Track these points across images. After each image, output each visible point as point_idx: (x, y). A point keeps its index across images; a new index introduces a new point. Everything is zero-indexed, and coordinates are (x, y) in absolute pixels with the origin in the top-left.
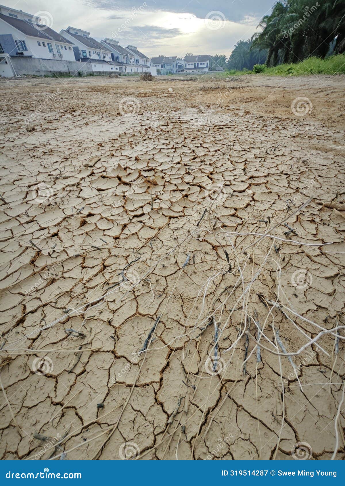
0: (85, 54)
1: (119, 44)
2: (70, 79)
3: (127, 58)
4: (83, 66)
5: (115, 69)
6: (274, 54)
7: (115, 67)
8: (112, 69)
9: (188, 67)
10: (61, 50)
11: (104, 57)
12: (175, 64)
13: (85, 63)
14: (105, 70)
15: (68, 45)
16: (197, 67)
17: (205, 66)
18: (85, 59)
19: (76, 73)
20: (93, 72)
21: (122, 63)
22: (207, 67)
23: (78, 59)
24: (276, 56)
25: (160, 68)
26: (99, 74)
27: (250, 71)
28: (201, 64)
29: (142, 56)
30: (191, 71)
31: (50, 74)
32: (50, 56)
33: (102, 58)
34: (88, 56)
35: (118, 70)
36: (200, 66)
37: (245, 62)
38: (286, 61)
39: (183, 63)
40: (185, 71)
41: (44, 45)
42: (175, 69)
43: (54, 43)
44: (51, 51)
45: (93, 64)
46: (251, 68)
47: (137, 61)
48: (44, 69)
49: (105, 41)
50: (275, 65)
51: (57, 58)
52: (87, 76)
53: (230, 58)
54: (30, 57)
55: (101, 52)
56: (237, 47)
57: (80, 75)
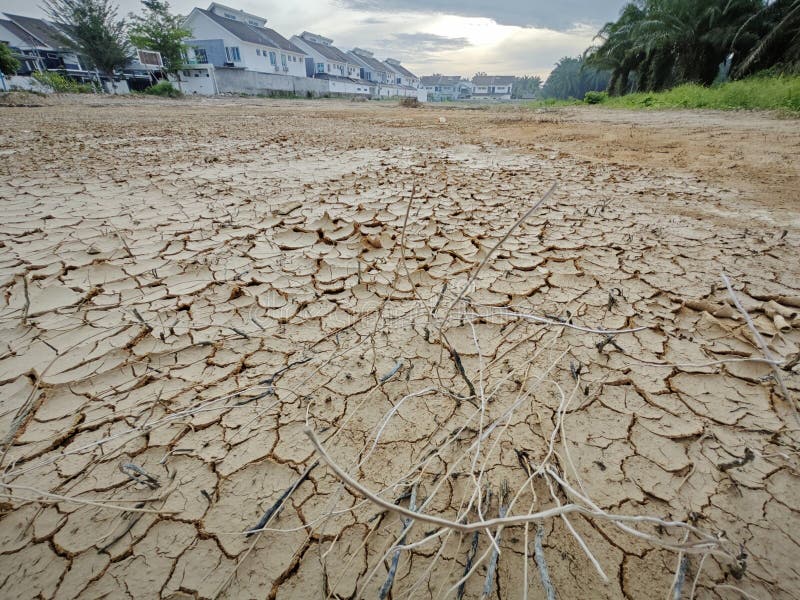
0: (321, 69)
1: (374, 57)
2: (295, 101)
3: (384, 76)
4: (316, 85)
5: (365, 89)
6: (621, 76)
7: (363, 87)
8: (359, 89)
9: (477, 91)
10: (287, 61)
11: (350, 74)
12: (457, 86)
13: (320, 80)
14: (348, 91)
15: (298, 56)
16: (492, 93)
17: (506, 91)
18: (321, 75)
19: (305, 95)
20: (330, 93)
21: (375, 83)
22: (508, 93)
23: (310, 75)
24: (625, 80)
25: (433, 91)
26: (339, 95)
27: (578, 101)
28: (499, 88)
29: (408, 74)
30: (482, 98)
31: (266, 94)
32: (271, 69)
33: (346, 75)
34: (326, 71)
35: (368, 92)
36: (496, 91)
37: (572, 88)
38: (642, 88)
39: (471, 86)
40: (472, 98)
41: (265, 55)
42: (456, 94)
43: (279, 52)
44: (273, 62)
45: (331, 83)
46: (581, 98)
47: (399, 81)
48: (259, 86)
49: (353, 52)
50: (623, 93)
51: (281, 72)
52: (320, 98)
53: (547, 82)
54: (243, 69)
55: (346, 66)
56: (559, 66)
57: (309, 95)
